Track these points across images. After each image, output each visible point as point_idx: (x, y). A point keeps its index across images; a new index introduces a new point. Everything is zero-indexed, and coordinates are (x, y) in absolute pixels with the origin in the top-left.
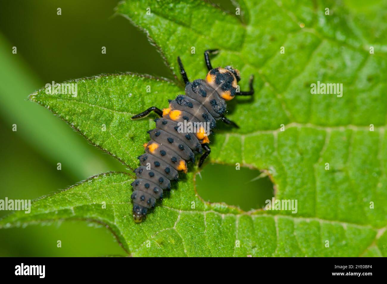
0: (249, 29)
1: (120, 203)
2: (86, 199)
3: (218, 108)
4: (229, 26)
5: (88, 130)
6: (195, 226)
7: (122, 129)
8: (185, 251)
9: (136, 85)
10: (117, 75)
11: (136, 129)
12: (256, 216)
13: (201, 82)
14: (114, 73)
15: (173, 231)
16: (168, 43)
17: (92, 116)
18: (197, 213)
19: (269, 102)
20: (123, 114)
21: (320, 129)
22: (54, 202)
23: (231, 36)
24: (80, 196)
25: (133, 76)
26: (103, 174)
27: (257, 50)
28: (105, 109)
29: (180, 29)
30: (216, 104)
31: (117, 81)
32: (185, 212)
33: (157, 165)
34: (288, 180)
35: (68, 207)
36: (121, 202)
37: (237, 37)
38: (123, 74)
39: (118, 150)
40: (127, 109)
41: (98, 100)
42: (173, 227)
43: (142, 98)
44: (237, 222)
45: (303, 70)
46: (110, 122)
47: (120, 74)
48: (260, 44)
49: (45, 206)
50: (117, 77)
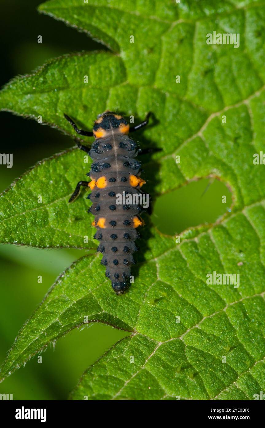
0: (123, 55)
1: (98, 287)
2: (65, 302)
3: (129, 146)
4: (104, 64)
5: (31, 238)
6: (176, 266)
7: (61, 218)
8: (180, 296)
9: (51, 171)
10: (29, 172)
11: (74, 210)
12: (226, 221)
13: (98, 141)
14: (25, 171)
15: (160, 283)
16: (57, 114)
17: (28, 224)
18: (172, 252)
19: (179, 110)
20: (55, 204)
21: (238, 106)
22: (39, 322)
23: (110, 72)
24: (58, 302)
25: (44, 163)
26: (68, 269)
27: (141, 70)
28: (36, 209)
29: (61, 94)
30: (125, 145)
31: (32, 177)
32: (160, 257)
33: (115, 237)
34: (236, 172)
35: (53, 321)
36: (98, 285)
37: (117, 69)
38: (33, 168)
39: (69, 239)
40: (56, 196)
41: (25, 206)
42: (157, 279)
43: (63, 178)
44: (212, 238)
45: (192, 62)
46: (48, 218)
47: (31, 169)
48: (142, 63)
49: (33, 332)
50: (30, 173)
